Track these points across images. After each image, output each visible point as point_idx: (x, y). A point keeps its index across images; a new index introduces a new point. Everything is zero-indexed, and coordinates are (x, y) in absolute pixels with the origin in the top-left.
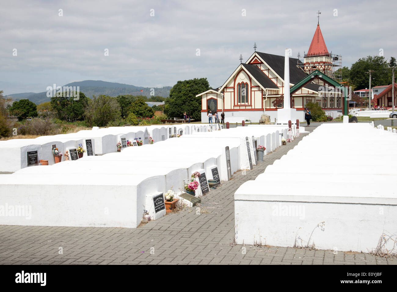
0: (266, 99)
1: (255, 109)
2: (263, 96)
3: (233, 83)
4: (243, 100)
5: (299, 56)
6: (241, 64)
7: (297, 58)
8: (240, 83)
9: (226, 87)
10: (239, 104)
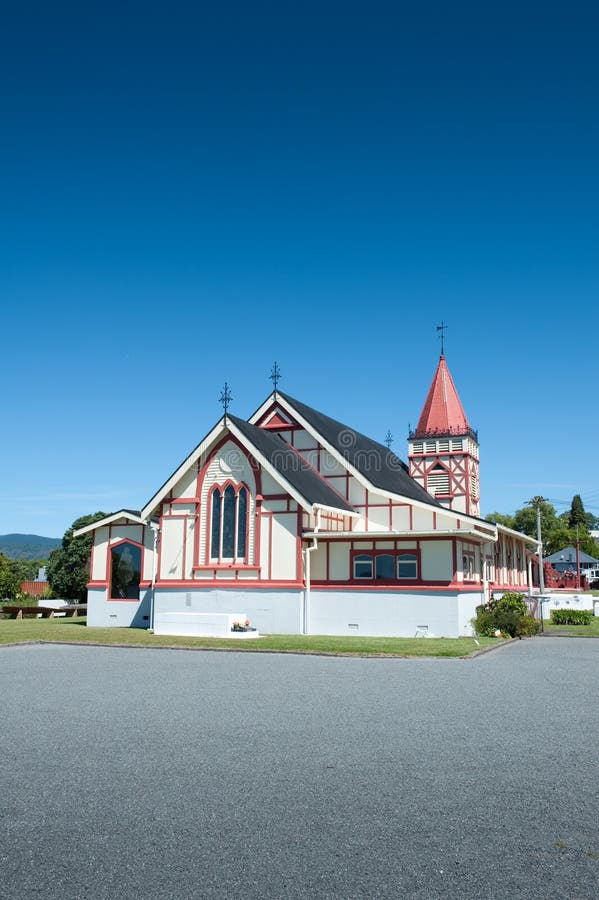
0: (315, 546)
1: (270, 581)
2: (306, 535)
3: (194, 484)
4: (229, 548)
5: (389, 440)
6: (224, 416)
7: (385, 444)
8: (221, 484)
9: (169, 500)
10: (213, 561)
